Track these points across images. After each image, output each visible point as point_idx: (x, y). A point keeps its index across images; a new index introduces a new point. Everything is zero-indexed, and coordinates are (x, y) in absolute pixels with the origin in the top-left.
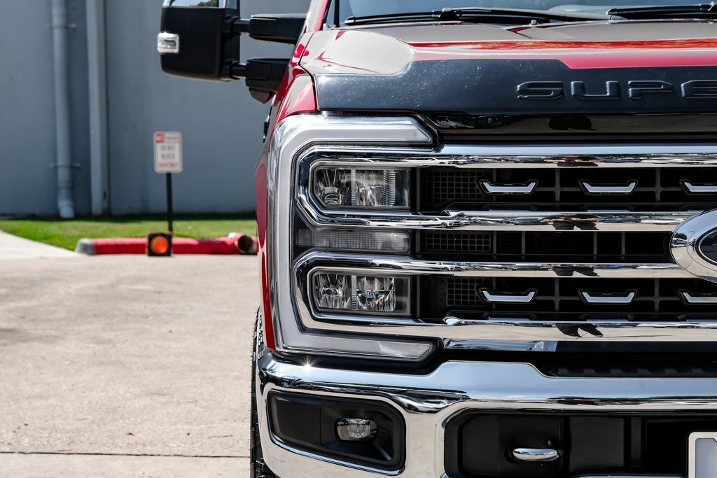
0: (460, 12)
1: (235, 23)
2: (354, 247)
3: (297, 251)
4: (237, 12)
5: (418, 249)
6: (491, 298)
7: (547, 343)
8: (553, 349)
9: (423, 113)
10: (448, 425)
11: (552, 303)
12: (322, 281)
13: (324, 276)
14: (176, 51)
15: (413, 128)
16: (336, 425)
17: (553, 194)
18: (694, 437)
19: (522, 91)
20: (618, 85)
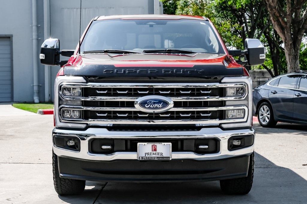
0: (109, 51)
1: (58, 52)
2: (75, 104)
3: (59, 105)
4: (59, 49)
5: (84, 104)
6: (98, 115)
7: (110, 124)
8: (112, 126)
9: (85, 76)
10: (89, 141)
11: (111, 116)
12: (65, 112)
13: (66, 111)
14: (44, 58)
15: (83, 79)
16: (67, 142)
17: (111, 93)
18: (138, 144)
19: (105, 72)
20: (125, 70)
